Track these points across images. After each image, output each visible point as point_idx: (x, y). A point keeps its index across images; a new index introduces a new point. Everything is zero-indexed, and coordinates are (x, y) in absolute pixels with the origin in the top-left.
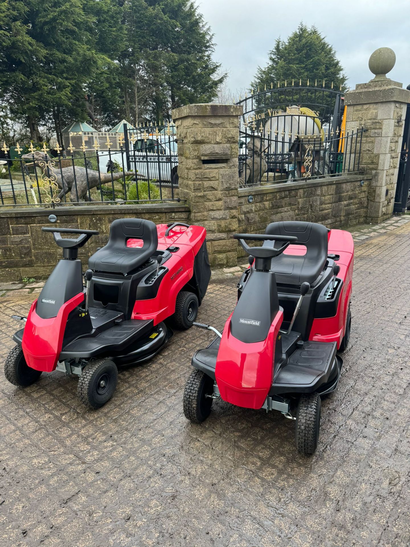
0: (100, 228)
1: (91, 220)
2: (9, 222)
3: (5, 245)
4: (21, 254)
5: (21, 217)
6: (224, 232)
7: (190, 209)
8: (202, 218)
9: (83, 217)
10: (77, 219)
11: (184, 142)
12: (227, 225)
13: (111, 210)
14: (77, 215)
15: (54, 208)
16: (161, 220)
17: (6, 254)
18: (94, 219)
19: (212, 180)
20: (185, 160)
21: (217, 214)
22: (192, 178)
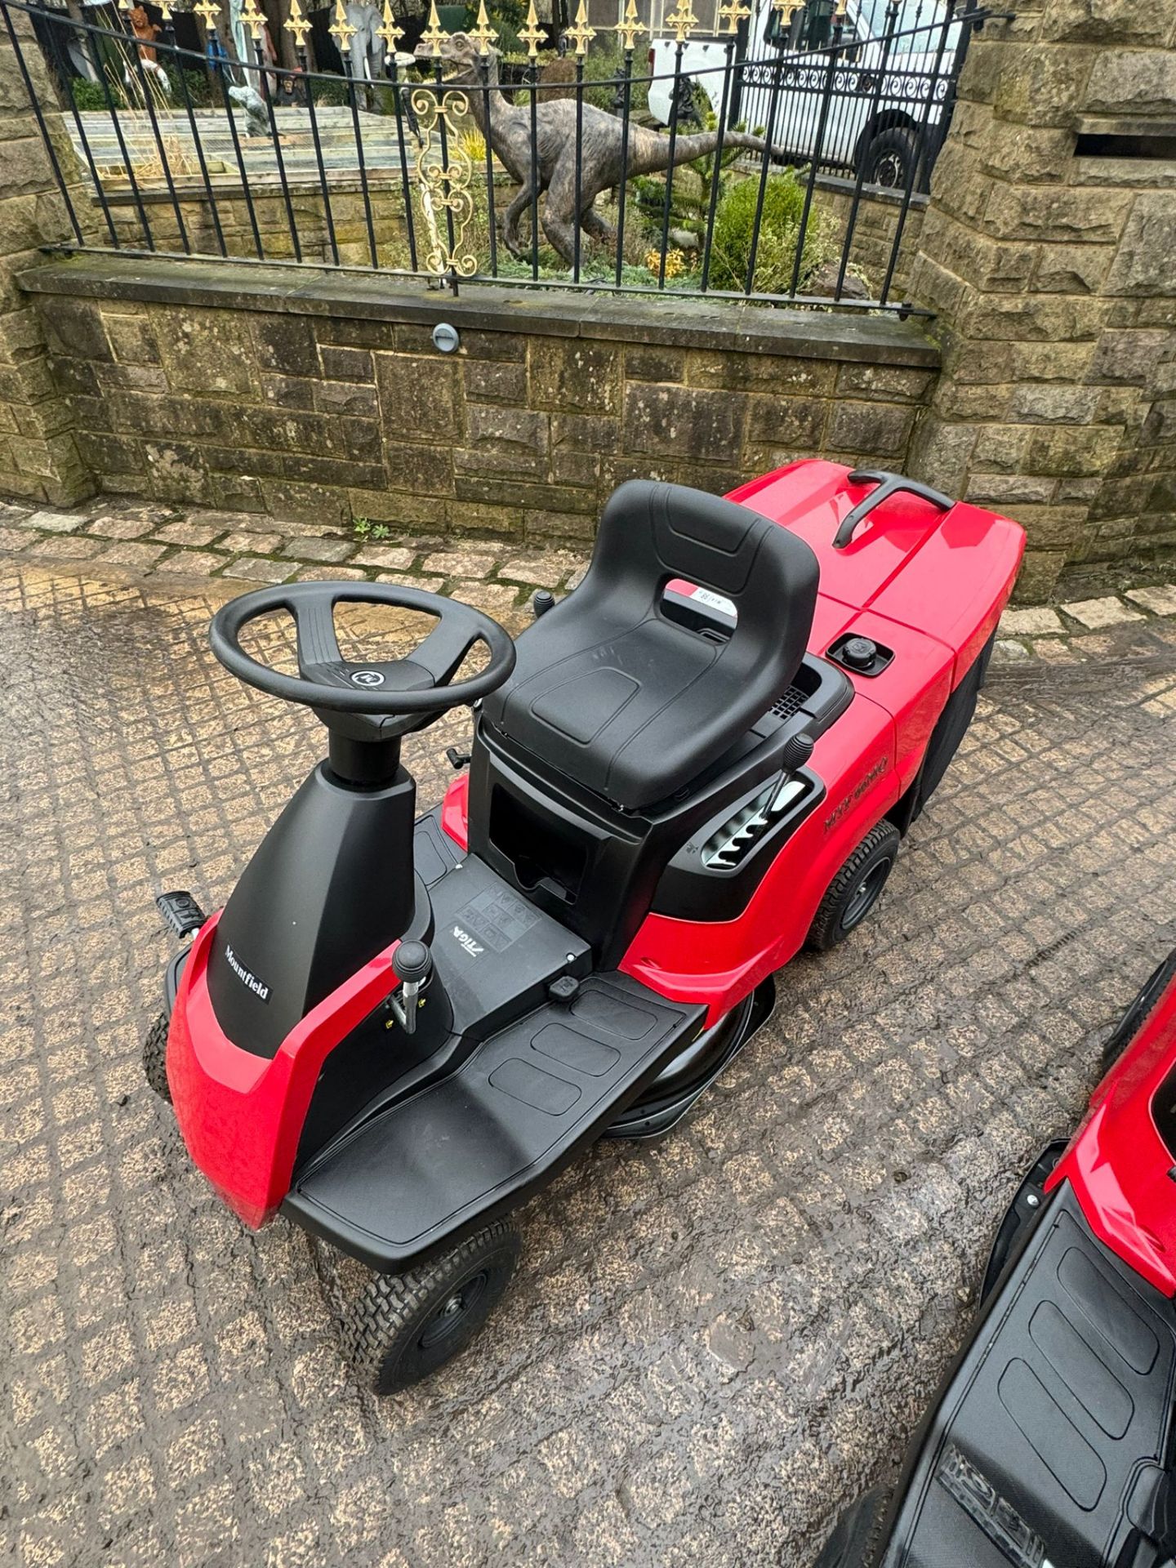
0: (595, 393)
1: (570, 361)
2: (315, 334)
3: (305, 408)
4: (350, 446)
5: (348, 321)
6: (1049, 475)
7: (940, 362)
8: (981, 410)
9: (542, 345)
10: (525, 351)
11: (1016, 26)
12: (1073, 448)
13: (642, 328)
14: (525, 334)
15: (456, 294)
16: (816, 391)
17: (308, 439)
18: (578, 355)
19: (1084, 243)
20: (992, 124)
21: (1049, 400)
22: (999, 223)
